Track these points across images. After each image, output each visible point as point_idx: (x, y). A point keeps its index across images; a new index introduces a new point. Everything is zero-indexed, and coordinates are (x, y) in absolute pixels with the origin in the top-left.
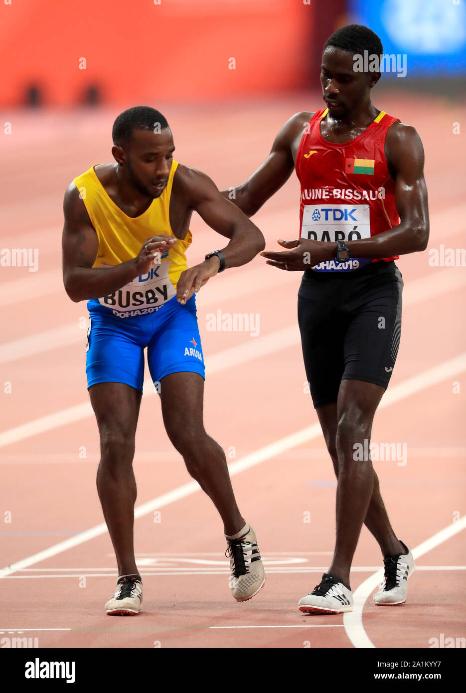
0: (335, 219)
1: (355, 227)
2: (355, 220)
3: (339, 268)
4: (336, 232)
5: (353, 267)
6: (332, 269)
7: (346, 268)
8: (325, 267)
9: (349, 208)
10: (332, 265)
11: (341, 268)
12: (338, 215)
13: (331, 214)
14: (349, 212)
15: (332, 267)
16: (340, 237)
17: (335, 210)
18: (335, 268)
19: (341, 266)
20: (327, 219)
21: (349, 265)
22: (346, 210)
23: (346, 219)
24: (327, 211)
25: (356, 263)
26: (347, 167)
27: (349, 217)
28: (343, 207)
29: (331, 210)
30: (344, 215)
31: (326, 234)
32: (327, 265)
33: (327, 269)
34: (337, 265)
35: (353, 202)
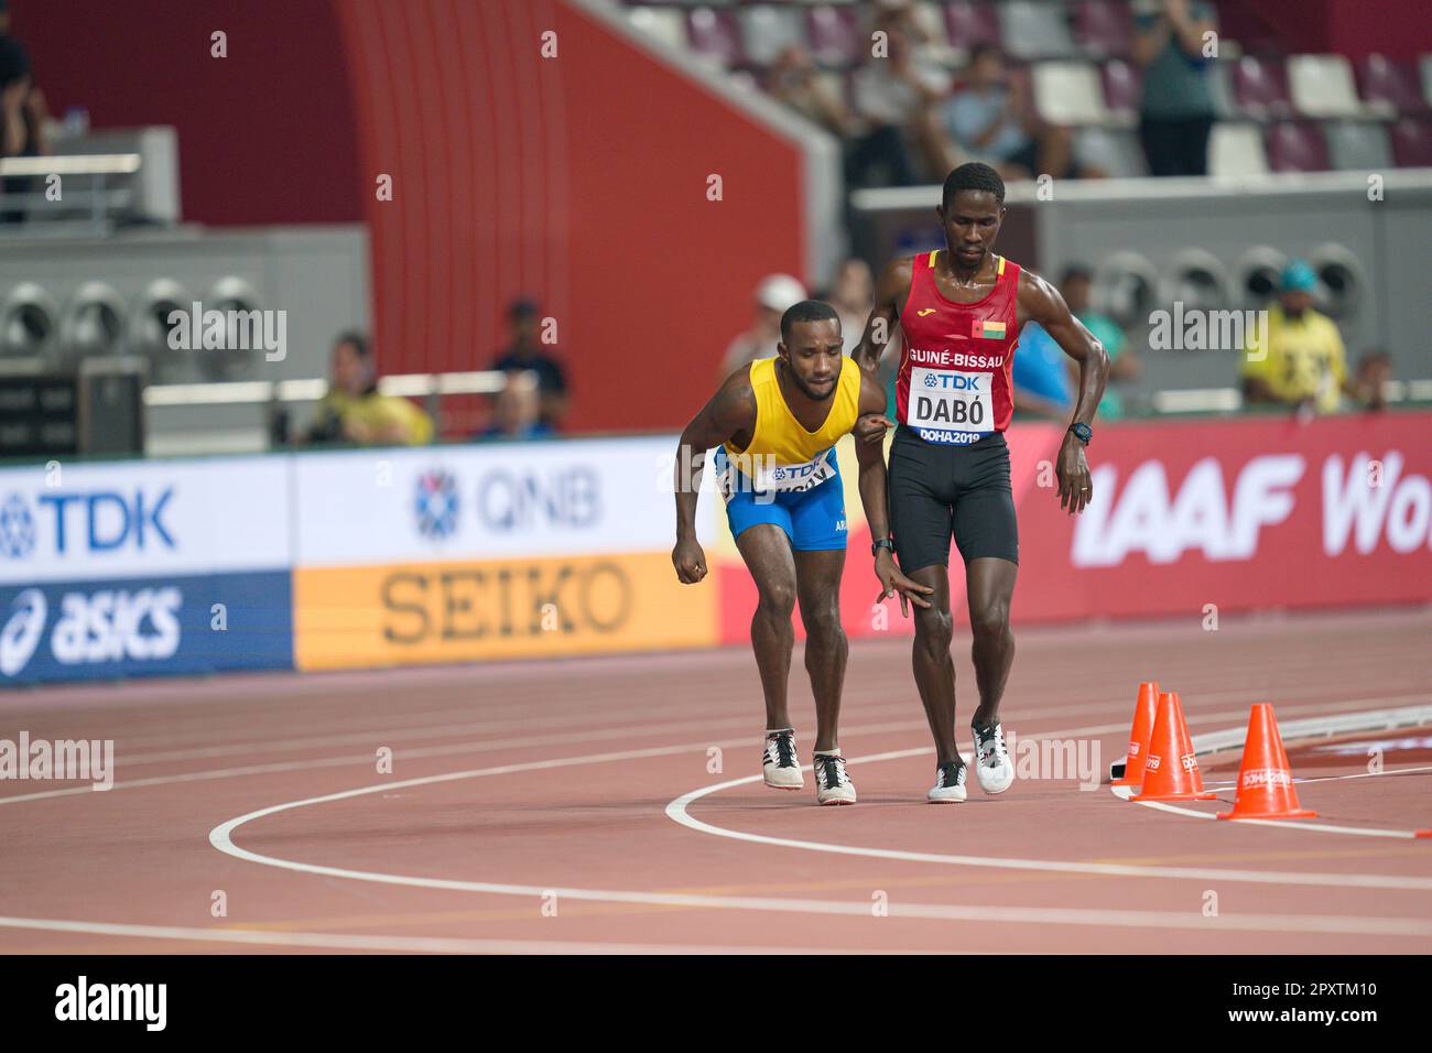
0: (955, 386)
1: (977, 397)
2: (976, 388)
3: (956, 441)
4: (955, 401)
5: (973, 440)
6: (948, 441)
7: (964, 442)
8: (940, 438)
9: (972, 375)
10: (948, 437)
11: (959, 442)
12: (960, 383)
13: (950, 381)
14: (971, 380)
15: (948, 439)
16: (960, 407)
17: (956, 377)
18: (951, 441)
19: (959, 439)
20: (945, 386)
21: (968, 439)
22: (969, 378)
23: (969, 389)
24: (945, 377)
25: (976, 437)
26: (974, 330)
27: (972, 387)
28: (967, 375)
29: (951, 377)
30: (968, 384)
31: (943, 402)
32: (942, 436)
33: (942, 440)
34: (954, 437)
35: (977, 369)
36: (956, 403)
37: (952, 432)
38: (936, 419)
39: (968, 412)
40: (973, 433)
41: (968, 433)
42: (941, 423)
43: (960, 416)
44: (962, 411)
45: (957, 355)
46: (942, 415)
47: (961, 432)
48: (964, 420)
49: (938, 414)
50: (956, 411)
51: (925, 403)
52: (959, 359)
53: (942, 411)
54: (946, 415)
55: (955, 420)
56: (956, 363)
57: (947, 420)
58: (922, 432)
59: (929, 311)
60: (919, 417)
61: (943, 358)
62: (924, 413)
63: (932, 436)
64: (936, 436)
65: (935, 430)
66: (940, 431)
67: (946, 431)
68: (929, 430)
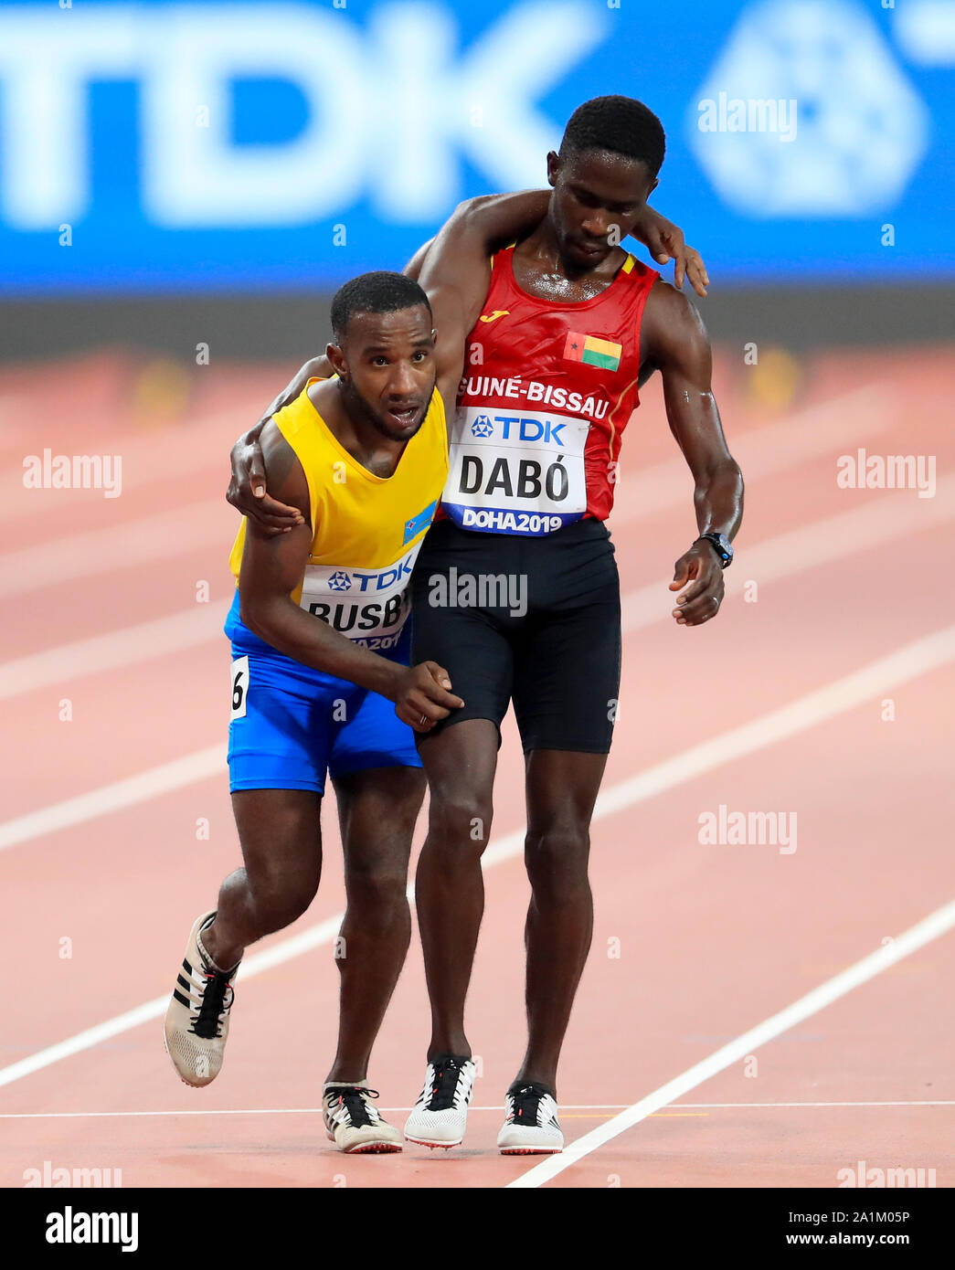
0: (523, 437)
1: (560, 458)
2: (560, 443)
3: (522, 528)
4: (521, 461)
5: (551, 527)
6: (509, 528)
7: (536, 530)
8: (495, 524)
9: (555, 420)
10: (510, 521)
11: (527, 529)
13: (515, 428)
14: (552, 428)
15: (509, 525)
16: (530, 471)
17: (524, 422)
18: (514, 528)
19: (528, 525)
20: (506, 436)
21: (543, 525)
22: (548, 424)
23: (547, 440)
24: (507, 421)
25: (556, 522)
26: (567, 348)
27: (552, 439)
28: (543, 417)
29: (516, 420)
30: (545, 434)
31: (502, 463)
32: (499, 520)
33: (499, 527)
34: (519, 522)
35: (563, 412)
36: (524, 464)
37: (517, 513)
38: (489, 491)
39: (542, 479)
40: (551, 515)
41: (542, 515)
42: (498, 498)
43: (530, 487)
44: (534, 479)
45: (533, 384)
46: (500, 485)
47: (530, 514)
48: (536, 493)
49: (493, 483)
50: (523, 478)
51: (472, 466)
52: (536, 391)
53: (500, 478)
54: (506, 485)
55: (522, 493)
56: (530, 397)
57: (509, 493)
58: (467, 513)
59: (497, 314)
60: (464, 488)
61: (510, 388)
62: (471, 484)
63: (482, 519)
64: (489, 520)
65: (488, 510)
66: (496, 512)
67: (505, 512)
68: (477, 510)
